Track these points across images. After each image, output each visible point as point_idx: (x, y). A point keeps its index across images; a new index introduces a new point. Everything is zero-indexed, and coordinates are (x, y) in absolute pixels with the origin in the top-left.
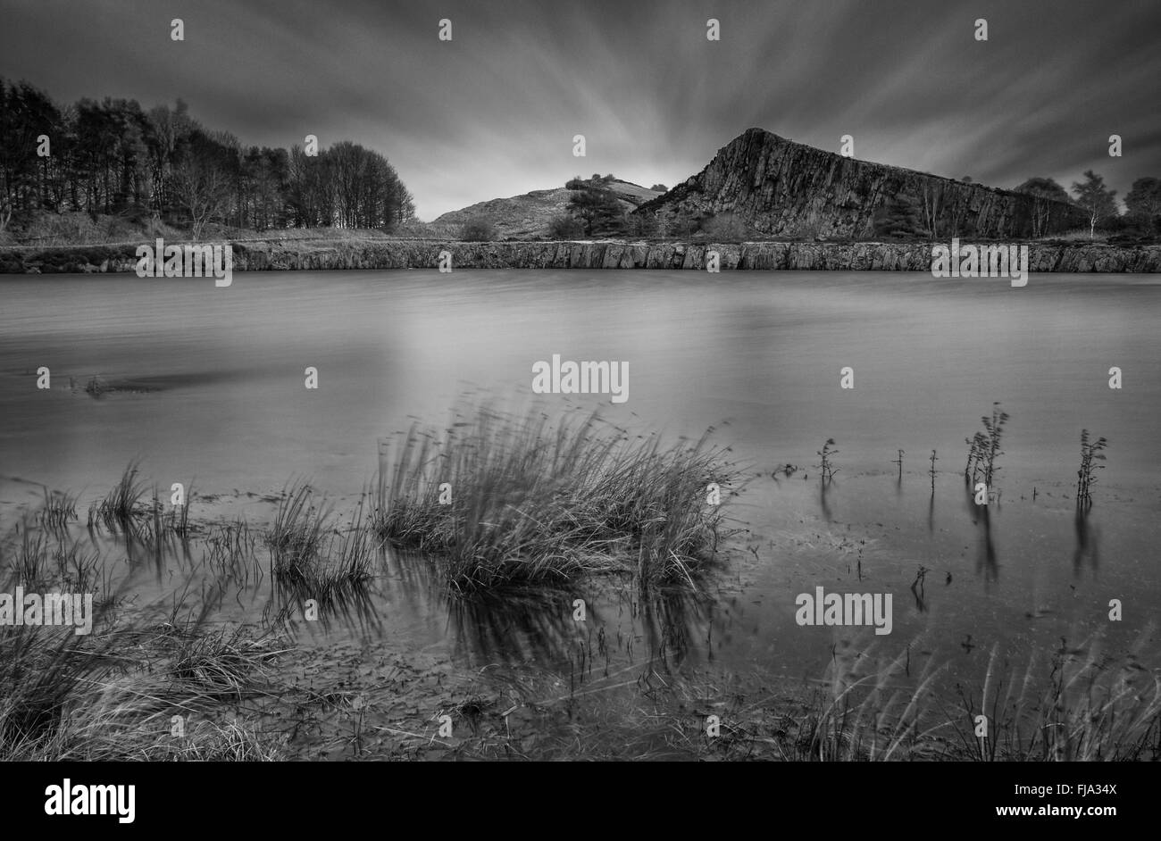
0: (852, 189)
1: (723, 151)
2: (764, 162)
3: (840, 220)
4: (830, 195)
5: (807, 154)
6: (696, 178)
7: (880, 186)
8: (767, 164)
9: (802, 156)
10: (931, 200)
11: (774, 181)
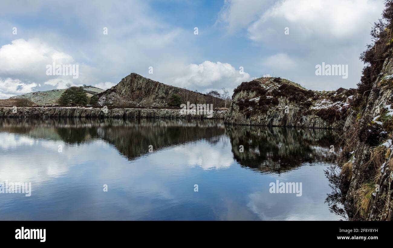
0: (163, 92)
1: (123, 79)
2: (136, 83)
3: (160, 102)
4: (157, 94)
5: (150, 82)
6: (114, 87)
7: (171, 92)
8: (137, 84)
9: (148, 82)
10: (186, 97)
11: (140, 89)
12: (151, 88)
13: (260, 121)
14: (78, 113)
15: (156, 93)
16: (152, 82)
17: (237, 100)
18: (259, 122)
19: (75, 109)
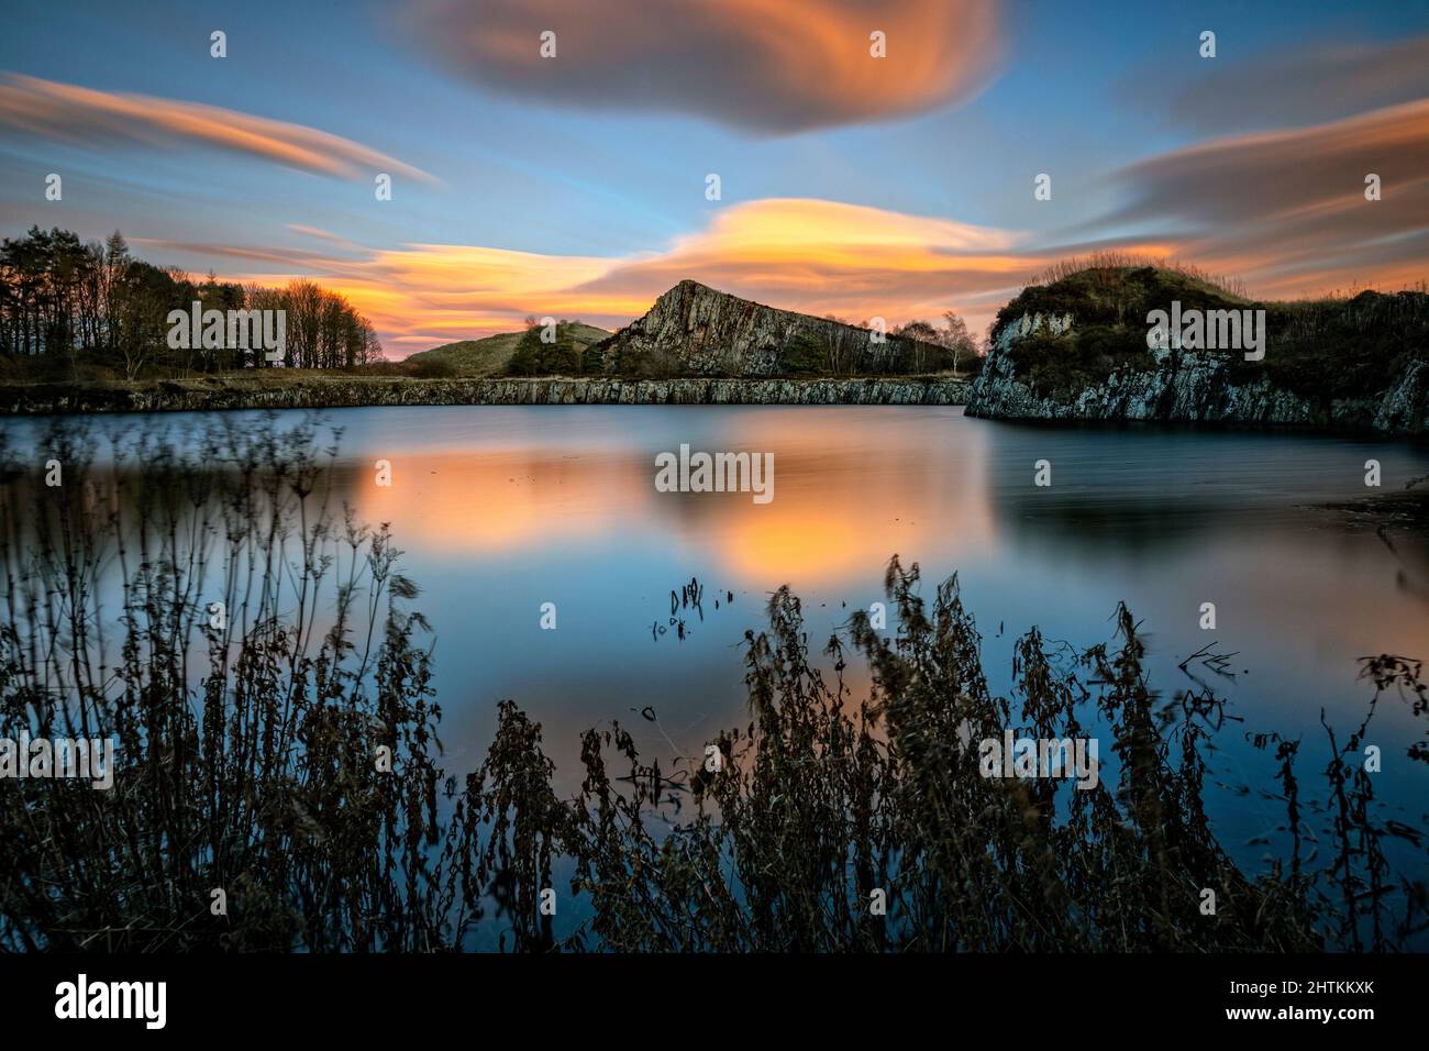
0: (770, 333)
1: (661, 299)
2: (696, 309)
4: (753, 339)
5: (733, 303)
6: (638, 323)
7: (793, 330)
8: (698, 312)
9: (728, 304)
10: (834, 343)
11: (704, 325)
12: (736, 322)
13: (1083, 407)
14: (558, 393)
15: (750, 334)
16: (741, 303)
17: (1007, 343)
18: (1082, 410)
19: (549, 383)
